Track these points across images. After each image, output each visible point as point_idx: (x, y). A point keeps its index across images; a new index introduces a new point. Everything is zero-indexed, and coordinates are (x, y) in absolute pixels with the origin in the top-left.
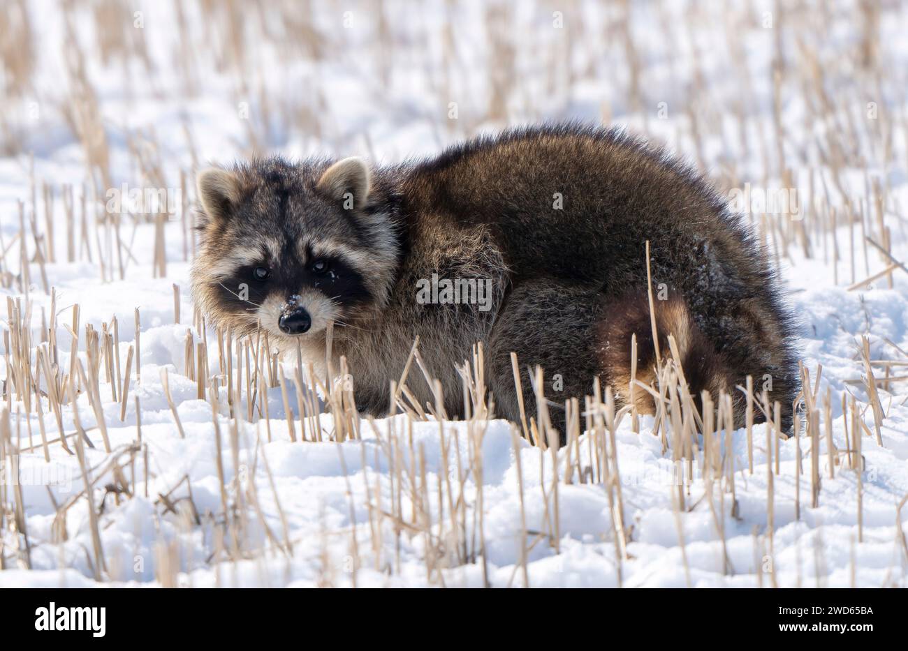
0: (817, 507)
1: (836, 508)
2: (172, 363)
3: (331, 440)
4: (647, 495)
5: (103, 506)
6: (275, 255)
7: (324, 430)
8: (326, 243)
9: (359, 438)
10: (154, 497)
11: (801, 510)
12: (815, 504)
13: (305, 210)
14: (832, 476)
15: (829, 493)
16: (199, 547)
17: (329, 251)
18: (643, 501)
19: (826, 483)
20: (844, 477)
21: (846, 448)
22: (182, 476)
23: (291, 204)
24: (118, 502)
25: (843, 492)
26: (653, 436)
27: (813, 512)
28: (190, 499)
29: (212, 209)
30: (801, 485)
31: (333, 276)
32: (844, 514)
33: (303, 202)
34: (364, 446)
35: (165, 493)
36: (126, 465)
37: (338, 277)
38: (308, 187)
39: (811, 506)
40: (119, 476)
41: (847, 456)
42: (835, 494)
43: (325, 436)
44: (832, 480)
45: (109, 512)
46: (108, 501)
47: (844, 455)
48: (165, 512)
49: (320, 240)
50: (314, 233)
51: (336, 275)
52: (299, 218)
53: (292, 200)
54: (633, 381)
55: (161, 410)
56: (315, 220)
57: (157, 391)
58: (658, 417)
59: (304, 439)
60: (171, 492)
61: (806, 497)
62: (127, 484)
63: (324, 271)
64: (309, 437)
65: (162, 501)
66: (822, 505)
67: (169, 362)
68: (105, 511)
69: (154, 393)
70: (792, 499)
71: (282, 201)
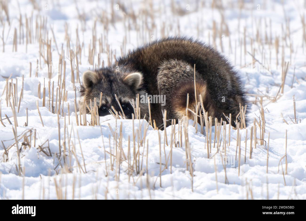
0: (251, 158)
1: (258, 159)
2: (31, 90)
3: (90, 125)
4: (197, 152)
5: (21, 149)
6: (110, 103)
7: (88, 121)
8: (126, 98)
9: (99, 125)
10: (37, 146)
11: (246, 159)
12: (251, 157)
13: (119, 87)
14: (256, 148)
15: (255, 153)
16: (52, 164)
17: (127, 101)
18: (196, 154)
19: (254, 150)
20: (259, 148)
21: (260, 138)
22: (46, 140)
23: (114, 85)
24: (25, 148)
25: (259, 153)
26: (193, 127)
27: (250, 160)
28: (49, 147)
29: (86, 84)
30: (247, 151)
31: (128, 109)
32: (260, 161)
33: (118, 85)
34: (101, 128)
35: (41, 145)
36: (29, 136)
37: (130, 110)
38: (120, 80)
39: (249, 158)
40: (26, 139)
41: (260, 141)
42: (256, 154)
43: (88, 124)
44: (256, 149)
45: (23, 152)
46: (23, 148)
47: (259, 141)
48: (40, 151)
49: (124, 98)
50: (122, 95)
51: (129, 109)
52: (117, 90)
53: (114, 84)
54: (187, 109)
55: (32, 110)
56: (122, 91)
57: (29, 102)
58: (195, 121)
59: (81, 124)
60: (42, 145)
61: (248, 155)
62: (29, 143)
63: (125, 107)
64: (83, 123)
65: (40, 148)
66: (253, 158)
67: (30, 90)
68: (21, 151)
69: (28, 103)
70: (244, 156)
71: (111, 84)
